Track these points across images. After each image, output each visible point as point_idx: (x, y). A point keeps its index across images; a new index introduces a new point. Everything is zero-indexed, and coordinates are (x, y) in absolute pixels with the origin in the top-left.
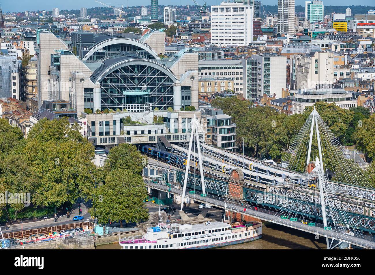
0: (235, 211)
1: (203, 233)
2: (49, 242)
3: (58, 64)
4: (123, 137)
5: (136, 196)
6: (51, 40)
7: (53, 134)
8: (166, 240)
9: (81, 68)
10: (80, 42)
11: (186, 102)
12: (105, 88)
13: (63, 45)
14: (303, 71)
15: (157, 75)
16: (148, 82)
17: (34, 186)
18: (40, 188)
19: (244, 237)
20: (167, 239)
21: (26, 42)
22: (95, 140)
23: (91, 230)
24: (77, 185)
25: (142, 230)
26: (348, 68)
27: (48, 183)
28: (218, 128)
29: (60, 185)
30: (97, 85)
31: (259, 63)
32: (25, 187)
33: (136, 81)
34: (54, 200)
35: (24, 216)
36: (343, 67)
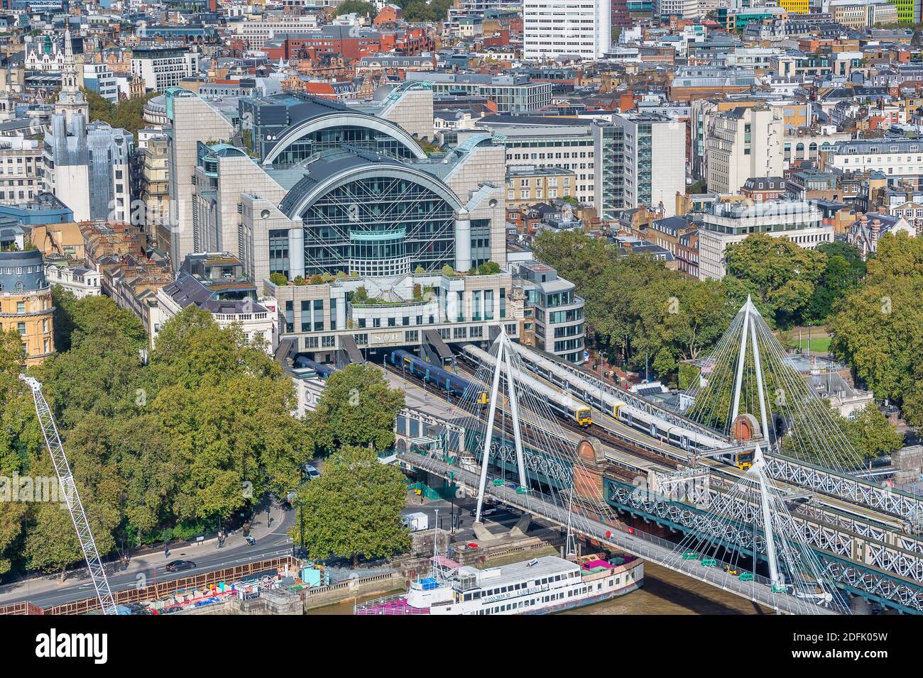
0: (588, 535)
1: (524, 585)
2: (212, 607)
3: (215, 175)
4: (351, 336)
5: (385, 503)
6: (196, 111)
7: (211, 360)
8: (449, 606)
9: (263, 185)
10: (259, 123)
11: (481, 253)
12: (313, 228)
13: (222, 122)
14: (721, 148)
15: (420, 198)
16: (400, 211)
17: (177, 479)
18: (187, 481)
19: (606, 589)
20: (451, 602)
21: (137, 61)
22: (294, 343)
23: (295, 575)
24: (262, 466)
25: (399, 572)
26: (813, 135)
27: (205, 470)
28: (548, 311)
29: (229, 472)
30: (297, 222)
31: (628, 136)
32: (158, 482)
33: (377, 212)
34: (218, 506)
35: (157, 538)
36: (804, 132)
